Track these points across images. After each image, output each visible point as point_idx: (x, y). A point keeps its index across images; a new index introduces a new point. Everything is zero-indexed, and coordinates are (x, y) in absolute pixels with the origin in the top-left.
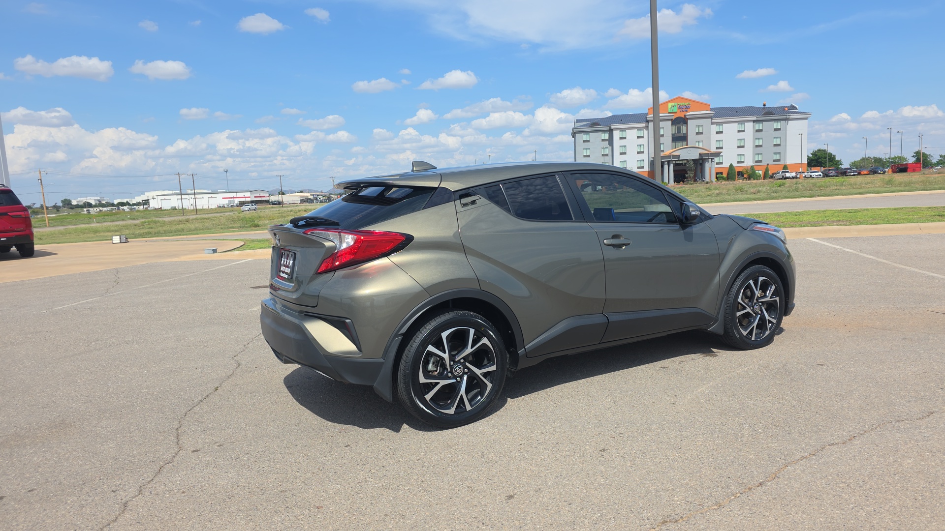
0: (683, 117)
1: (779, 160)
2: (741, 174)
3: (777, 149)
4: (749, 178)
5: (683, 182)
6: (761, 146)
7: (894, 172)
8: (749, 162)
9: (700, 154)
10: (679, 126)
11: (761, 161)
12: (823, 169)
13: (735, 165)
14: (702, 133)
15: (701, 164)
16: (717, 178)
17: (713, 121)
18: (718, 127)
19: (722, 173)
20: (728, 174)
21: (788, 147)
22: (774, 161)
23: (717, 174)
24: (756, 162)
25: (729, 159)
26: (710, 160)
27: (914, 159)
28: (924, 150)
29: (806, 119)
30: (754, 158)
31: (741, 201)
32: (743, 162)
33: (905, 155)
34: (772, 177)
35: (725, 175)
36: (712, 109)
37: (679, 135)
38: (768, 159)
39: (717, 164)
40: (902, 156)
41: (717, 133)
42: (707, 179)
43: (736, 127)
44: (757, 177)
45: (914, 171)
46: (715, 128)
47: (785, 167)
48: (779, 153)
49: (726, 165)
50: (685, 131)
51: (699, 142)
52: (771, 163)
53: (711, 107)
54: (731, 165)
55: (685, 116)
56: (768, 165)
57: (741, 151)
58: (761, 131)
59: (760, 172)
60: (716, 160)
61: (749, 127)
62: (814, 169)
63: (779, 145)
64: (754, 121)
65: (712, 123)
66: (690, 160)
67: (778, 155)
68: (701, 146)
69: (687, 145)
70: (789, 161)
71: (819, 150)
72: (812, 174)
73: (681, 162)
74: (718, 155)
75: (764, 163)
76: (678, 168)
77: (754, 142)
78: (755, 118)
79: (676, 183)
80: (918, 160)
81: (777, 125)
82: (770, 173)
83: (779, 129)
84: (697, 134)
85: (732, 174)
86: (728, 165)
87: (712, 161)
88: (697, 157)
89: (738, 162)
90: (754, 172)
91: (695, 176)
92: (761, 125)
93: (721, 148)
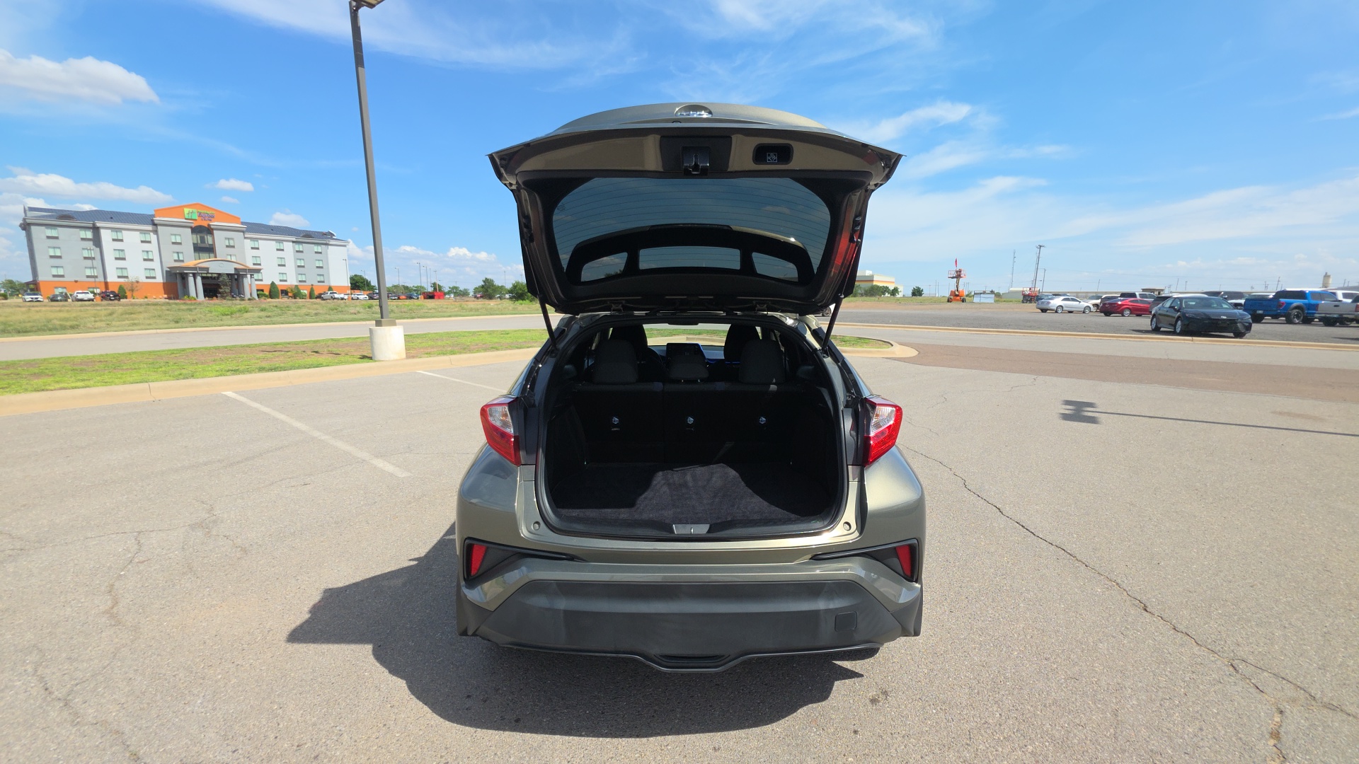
0: (206, 226)
1: (323, 282)
2: (285, 292)
3: (320, 271)
4: (295, 297)
5: (217, 297)
6: (303, 267)
7: (425, 298)
8: (292, 281)
9: (235, 269)
10: (202, 235)
11: (305, 281)
12: (368, 292)
13: (277, 283)
14: (233, 247)
15: (236, 280)
16: (258, 295)
17: (246, 236)
18: (252, 242)
19: (262, 290)
20: (270, 292)
21: (330, 271)
22: (319, 282)
23: (258, 290)
24: (300, 281)
25: (269, 276)
26: (249, 276)
27: (433, 289)
28: (438, 283)
29: (345, 246)
30: (297, 278)
32: (286, 281)
33: (424, 285)
34: (319, 297)
35: (267, 293)
36: (242, 223)
37: (203, 245)
38: (312, 280)
39: (256, 280)
40: (422, 285)
41: (252, 248)
42: (248, 296)
43: (274, 245)
44: (303, 297)
45: (439, 298)
46: (248, 243)
47: (330, 288)
48: (323, 275)
49: (267, 282)
50: (210, 242)
51: (231, 255)
52: (316, 283)
53: (242, 221)
54: (273, 283)
55: (209, 225)
56: (312, 285)
57: (282, 269)
58: (302, 252)
59: (306, 292)
60: (256, 276)
61: (288, 247)
62: (357, 292)
63: (322, 267)
64: (293, 242)
65: (245, 238)
66: (224, 274)
67: (322, 277)
68: (233, 259)
69: (216, 257)
70: (333, 284)
71: (356, 276)
72: (359, 296)
73: (209, 275)
74: (258, 271)
75: (309, 283)
76: (207, 282)
77: (295, 263)
78: (294, 239)
79: (207, 298)
80: (435, 289)
81: (319, 249)
82: (316, 293)
83: (320, 253)
84: (227, 246)
85: (273, 292)
86: (270, 283)
87: (251, 277)
88: (233, 272)
89: (281, 281)
90: (299, 291)
91: (231, 292)
92: (301, 246)
93: (260, 264)
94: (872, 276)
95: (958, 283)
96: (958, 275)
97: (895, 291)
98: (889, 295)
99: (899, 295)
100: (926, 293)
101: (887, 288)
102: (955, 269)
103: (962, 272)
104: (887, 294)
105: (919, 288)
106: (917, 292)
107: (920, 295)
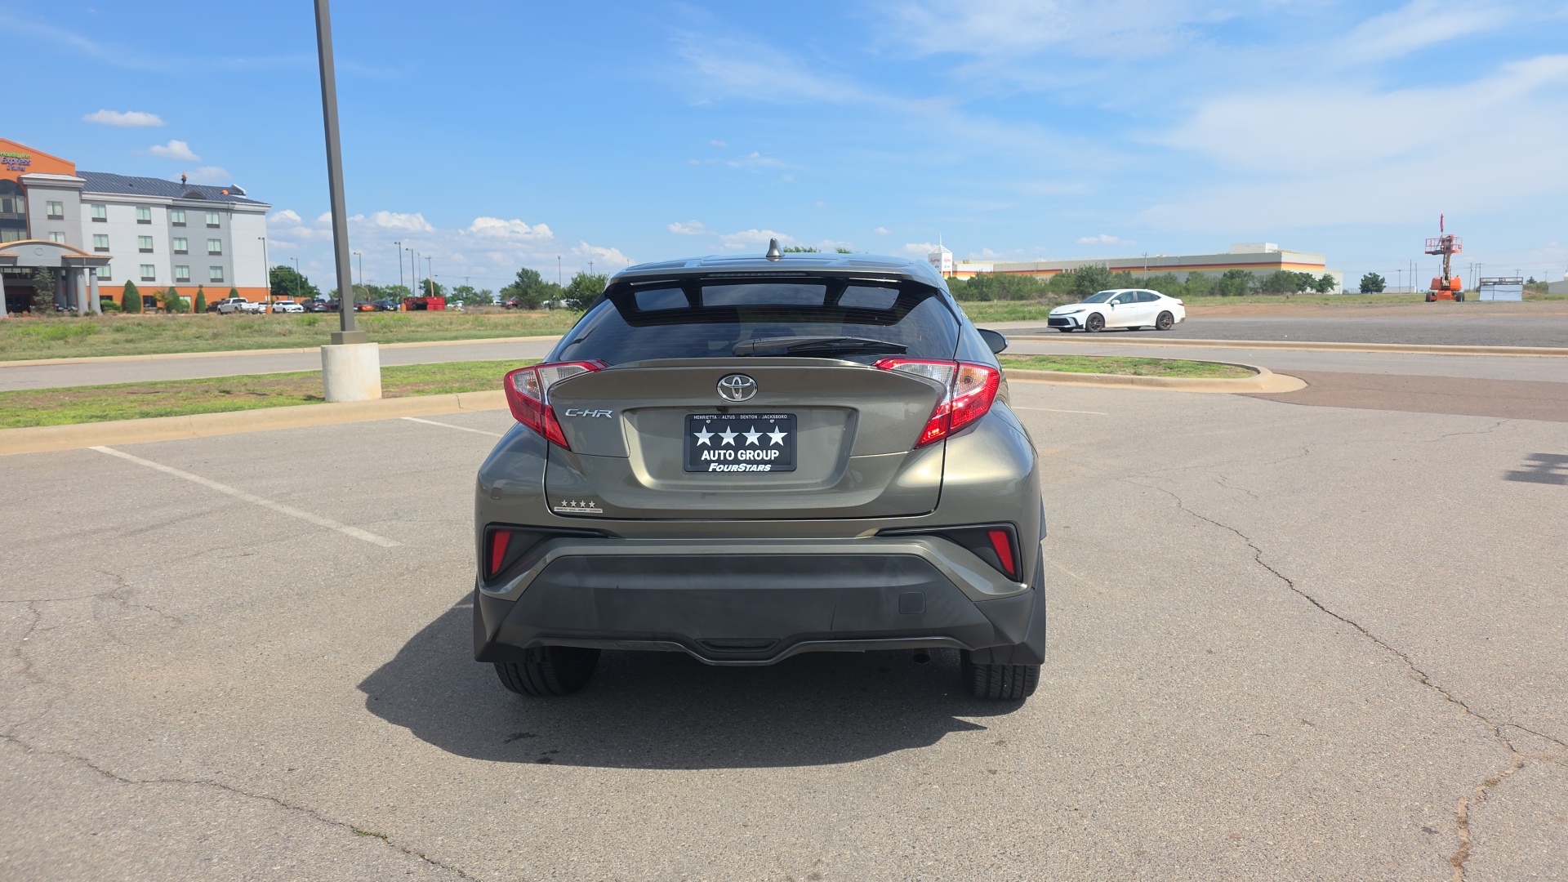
0: (15, 180)
1: (221, 280)
2: (150, 301)
3: (216, 261)
4: (169, 308)
5: (29, 311)
6: (185, 252)
7: (408, 309)
8: (164, 279)
9: (64, 259)
10: (7, 197)
11: (187, 280)
12: (303, 299)
13: (137, 283)
14: (61, 218)
15: (64, 278)
16: (102, 306)
17: (85, 197)
18: (95, 209)
19: (110, 298)
20: (124, 300)
21: (235, 259)
22: (213, 280)
23: (102, 297)
24: (179, 280)
25: (123, 271)
26: (87, 271)
27: (423, 292)
28: (433, 279)
29: (262, 213)
30: (173, 273)
31: (273, 348)
32: (153, 279)
33: (408, 285)
34: (214, 308)
35: (117, 302)
36: (79, 174)
37: (7, 216)
38: (201, 277)
39: (100, 279)
40: (404, 285)
41: (95, 220)
42: (84, 307)
43: (133, 213)
44: (183, 309)
45: (435, 309)
46: (88, 211)
47: (233, 292)
48: (221, 268)
49: (119, 281)
50: (21, 210)
51: (56, 233)
52: (207, 283)
53: (77, 169)
54: (129, 284)
55: (20, 179)
56: (201, 287)
57: (146, 258)
58: (183, 225)
59: (188, 299)
60: (99, 271)
61: (159, 216)
62: (283, 299)
63: (219, 253)
64: (168, 207)
65: (83, 201)
66: (43, 268)
67: (219, 272)
68: (61, 240)
69: (29, 237)
70: (239, 283)
71: (280, 268)
72: (286, 307)
73: (17, 271)
74: (104, 262)
75: (194, 283)
76: (13, 283)
77: (171, 245)
78: (170, 202)
79: (11, 313)
80: (428, 292)
81: (214, 218)
82: (208, 301)
83: (217, 226)
84: (50, 217)
85: (130, 300)
86: (123, 283)
87: (91, 274)
88: (59, 264)
89: (144, 279)
90: (177, 298)
91: (55, 301)
92: (181, 215)
93: (107, 250)
94: (1279, 254)
95: (1446, 263)
96: (1446, 248)
97: (1326, 283)
98: (1314, 291)
99: (1337, 290)
100: (1391, 285)
101: (1308, 276)
102: (1438, 235)
103: (1454, 242)
104: (1308, 290)
105: (1376, 276)
106: (1372, 285)
107: (1379, 289)
